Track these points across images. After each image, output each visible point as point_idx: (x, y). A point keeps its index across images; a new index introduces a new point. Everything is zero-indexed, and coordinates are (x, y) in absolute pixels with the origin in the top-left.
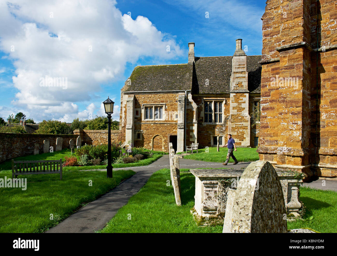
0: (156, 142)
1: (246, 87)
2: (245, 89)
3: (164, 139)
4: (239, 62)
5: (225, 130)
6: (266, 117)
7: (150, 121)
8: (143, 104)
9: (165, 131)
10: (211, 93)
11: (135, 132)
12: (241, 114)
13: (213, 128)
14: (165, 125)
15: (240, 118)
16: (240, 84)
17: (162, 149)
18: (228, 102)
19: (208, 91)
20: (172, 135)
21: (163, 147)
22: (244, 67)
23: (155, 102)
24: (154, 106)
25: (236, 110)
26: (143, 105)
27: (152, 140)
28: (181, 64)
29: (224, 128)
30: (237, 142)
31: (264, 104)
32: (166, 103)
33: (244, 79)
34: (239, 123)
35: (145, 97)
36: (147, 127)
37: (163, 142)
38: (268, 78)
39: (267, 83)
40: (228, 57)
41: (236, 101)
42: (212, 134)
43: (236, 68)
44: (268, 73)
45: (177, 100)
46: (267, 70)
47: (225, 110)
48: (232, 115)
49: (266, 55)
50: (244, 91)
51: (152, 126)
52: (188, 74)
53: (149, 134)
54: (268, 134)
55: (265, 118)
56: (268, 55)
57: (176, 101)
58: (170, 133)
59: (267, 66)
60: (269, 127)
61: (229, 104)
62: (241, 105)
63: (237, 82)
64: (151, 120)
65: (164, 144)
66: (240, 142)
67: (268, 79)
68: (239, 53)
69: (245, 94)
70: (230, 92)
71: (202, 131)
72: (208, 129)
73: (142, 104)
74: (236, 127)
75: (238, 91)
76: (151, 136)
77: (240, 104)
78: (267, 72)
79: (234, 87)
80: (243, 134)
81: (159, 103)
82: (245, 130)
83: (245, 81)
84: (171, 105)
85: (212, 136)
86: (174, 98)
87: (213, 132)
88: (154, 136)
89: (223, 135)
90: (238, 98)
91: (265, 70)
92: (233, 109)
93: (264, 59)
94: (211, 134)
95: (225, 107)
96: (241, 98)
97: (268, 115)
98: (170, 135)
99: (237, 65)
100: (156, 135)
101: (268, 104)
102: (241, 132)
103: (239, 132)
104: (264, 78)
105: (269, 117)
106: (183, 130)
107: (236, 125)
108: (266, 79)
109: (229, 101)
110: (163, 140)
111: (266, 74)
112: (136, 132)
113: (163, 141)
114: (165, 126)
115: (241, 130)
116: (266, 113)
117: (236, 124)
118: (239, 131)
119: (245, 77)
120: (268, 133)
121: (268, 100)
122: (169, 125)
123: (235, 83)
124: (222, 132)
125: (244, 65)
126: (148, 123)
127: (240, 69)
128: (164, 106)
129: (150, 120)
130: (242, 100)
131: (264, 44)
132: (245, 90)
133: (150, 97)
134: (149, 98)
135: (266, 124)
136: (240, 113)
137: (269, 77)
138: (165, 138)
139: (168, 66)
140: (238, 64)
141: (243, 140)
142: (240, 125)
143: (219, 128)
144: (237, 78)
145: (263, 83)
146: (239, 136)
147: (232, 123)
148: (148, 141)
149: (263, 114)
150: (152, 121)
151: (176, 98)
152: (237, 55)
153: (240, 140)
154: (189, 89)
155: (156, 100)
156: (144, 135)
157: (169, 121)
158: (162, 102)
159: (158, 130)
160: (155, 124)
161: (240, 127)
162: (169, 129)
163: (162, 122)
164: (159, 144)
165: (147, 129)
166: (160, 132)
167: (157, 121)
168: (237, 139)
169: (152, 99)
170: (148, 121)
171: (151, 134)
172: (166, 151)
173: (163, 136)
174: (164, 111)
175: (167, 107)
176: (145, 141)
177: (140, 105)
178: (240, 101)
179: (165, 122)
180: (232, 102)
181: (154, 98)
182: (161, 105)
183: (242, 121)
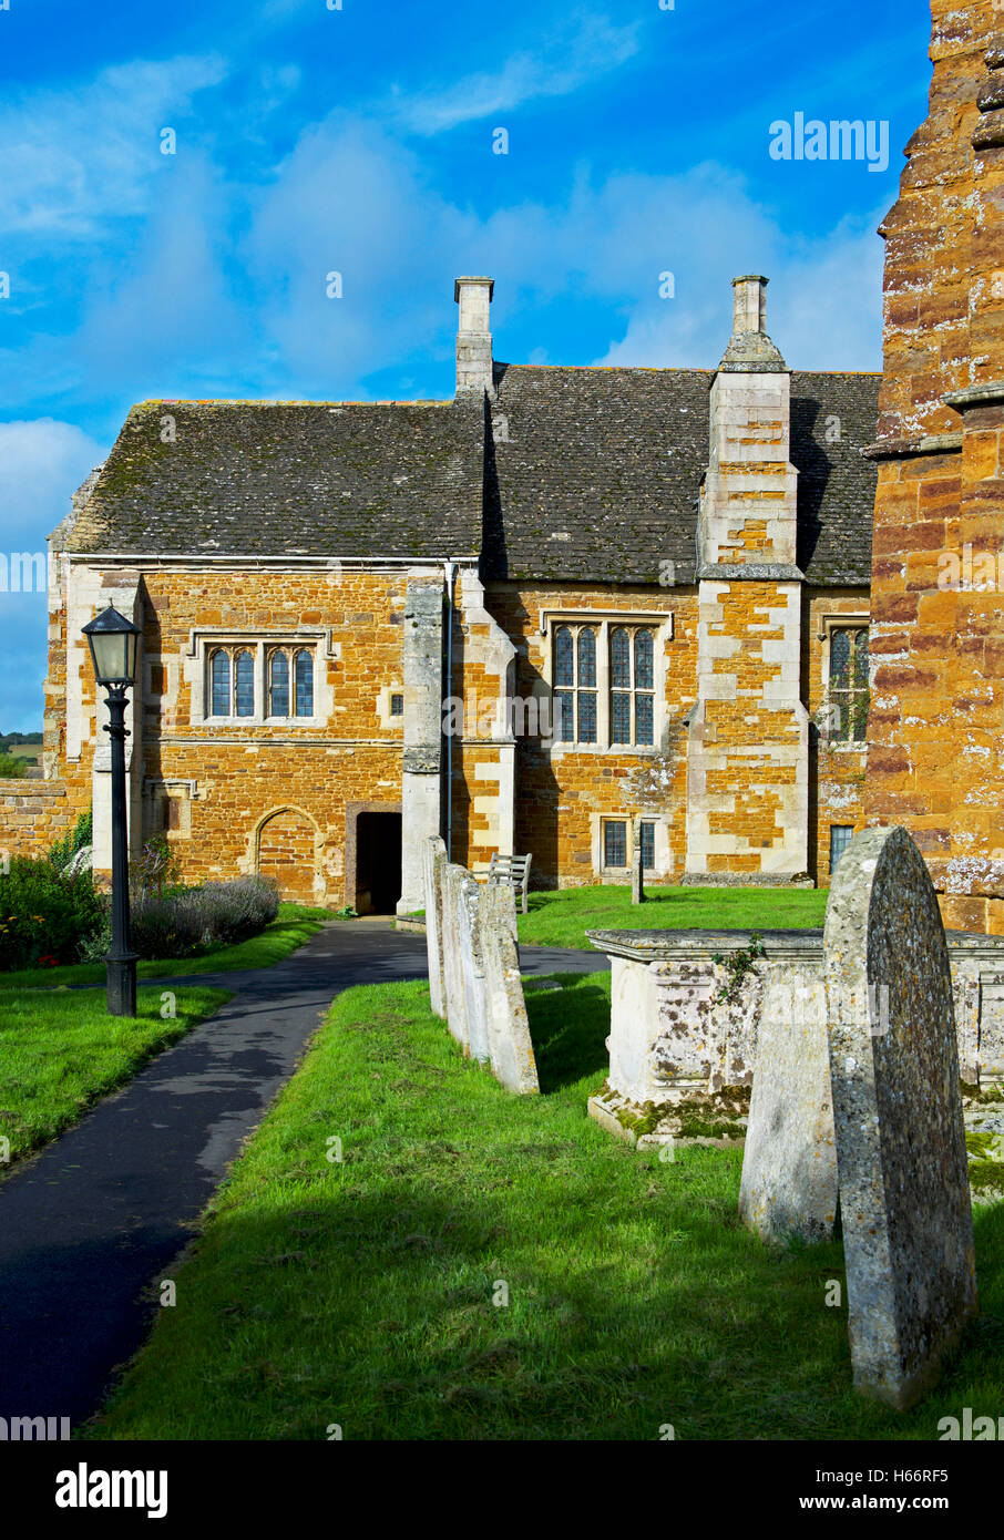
0: (276, 850)
1: (787, 553)
2: (780, 559)
3: (324, 831)
4: (749, 408)
5: (668, 788)
6: (895, 718)
7: (239, 729)
8: (198, 630)
9: (327, 786)
10: (589, 577)
11: (148, 792)
12: (761, 698)
13: (602, 776)
14: (330, 751)
15: (756, 719)
16: (753, 533)
17: (311, 887)
18: (689, 632)
19: (571, 566)
20: (372, 809)
21: (316, 877)
22: (778, 434)
23: (263, 619)
24: (260, 641)
25: (731, 678)
26: (195, 634)
27: (251, 836)
28: (414, 403)
29: (664, 773)
30: (740, 852)
31: (888, 657)
32: (336, 629)
33: (778, 503)
34: (750, 751)
35: (204, 587)
36: (221, 766)
37: (317, 851)
38: (905, 528)
39: (899, 552)
40: (687, 377)
41: (734, 628)
42: (598, 805)
43: (730, 441)
44: (907, 503)
45: (397, 612)
46: (901, 492)
47: (672, 673)
48: (711, 705)
49: (898, 414)
50: (775, 574)
51: (251, 759)
52: (457, 460)
53: (231, 805)
54: (905, 800)
55: (889, 724)
56: (908, 419)
57: (394, 619)
58: (355, 799)
59: (903, 472)
60: (907, 768)
61: (693, 639)
62: (758, 647)
63: (734, 521)
64: (244, 722)
66: (756, 851)
67: (904, 535)
68: (749, 356)
69: (781, 590)
70: (701, 576)
71: (542, 792)
72: (575, 778)
73: (192, 631)
74: (730, 769)
75: (743, 573)
76: (243, 813)
77: (752, 643)
78: (904, 498)
79: (720, 547)
80: (771, 811)
81: (294, 625)
82: (779, 790)
83: (783, 514)
84: (364, 639)
85: (595, 818)
86: (382, 599)
87: (601, 799)
88: (266, 813)
89: (656, 816)
90: (740, 613)
91: (892, 488)
92: (715, 671)
93: (890, 436)
94: (589, 809)
95: (668, 659)
96: (758, 611)
97: (902, 710)
98: (356, 811)
99: (739, 426)
100: (272, 810)
101: (904, 655)
102: (760, 797)
103: (745, 798)
104: (886, 531)
105: (910, 719)
106: (436, 781)
107: (729, 757)
108: (898, 535)
109: (694, 627)
110: (319, 838)
111: (897, 512)
112: (153, 790)
113: (316, 844)
114: (330, 756)
115: (759, 789)
116: (894, 698)
117: (732, 752)
118: (749, 793)
119: (779, 495)
120: (906, 793)
121: (903, 637)
122: (350, 751)
123: (726, 526)
124: (653, 797)
125: (777, 424)
126: (226, 738)
127: (756, 447)
128: (322, 643)
129: (239, 724)
130: (764, 619)
131: (892, 360)
132: (783, 565)
133: (239, 592)
134: (233, 597)
135: (895, 750)
136: (757, 693)
137: (910, 526)
138: (331, 828)
139: (339, 411)
140: (741, 417)
141: (766, 844)
142: (753, 758)
143: (637, 773)
144: (735, 497)
145: (882, 551)
146: (744, 819)
147: (711, 751)
148: (227, 843)
149: (881, 704)
150: (253, 730)
151: (395, 601)
152: (739, 368)
153: (752, 844)
154: (466, 552)
155: (273, 609)
156: (204, 809)
157: (353, 733)
158: (312, 619)
159: (285, 779)
160: (269, 748)
161: (751, 768)
162: (355, 778)
163: (308, 737)
164: (291, 858)
165: (225, 777)
166: (297, 792)
167: (278, 730)
168: (734, 837)
169: (248, 600)
170: (227, 728)
171: (246, 804)
172: (334, 898)
173: (316, 816)
174: (325, 674)
175: (337, 647)
176: (207, 844)
177: (178, 632)
178: (752, 628)
179: (328, 733)
180: (711, 633)
181: (264, 595)
182: (304, 635)
183: (766, 738)
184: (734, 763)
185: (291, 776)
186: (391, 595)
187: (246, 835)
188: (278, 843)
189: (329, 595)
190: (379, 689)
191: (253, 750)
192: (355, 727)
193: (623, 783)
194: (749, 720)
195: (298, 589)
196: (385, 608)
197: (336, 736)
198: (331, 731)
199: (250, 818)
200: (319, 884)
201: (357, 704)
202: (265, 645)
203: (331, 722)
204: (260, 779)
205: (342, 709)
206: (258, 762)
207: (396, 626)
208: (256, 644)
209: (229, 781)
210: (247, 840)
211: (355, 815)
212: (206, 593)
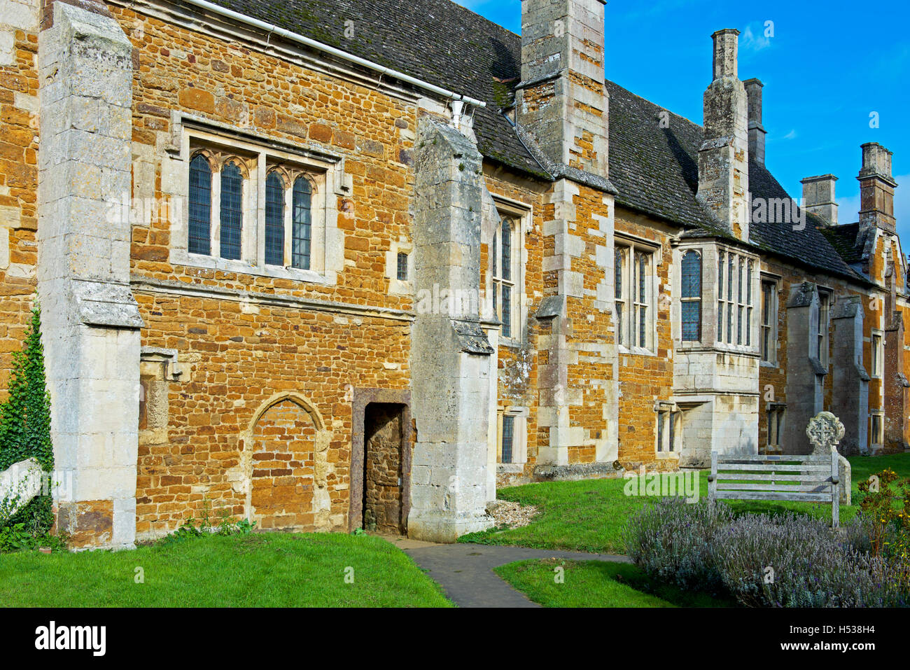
0: (270, 456)
3: (329, 428)
5: (528, 380)
9: (334, 366)
14: (338, 320)
15: (593, 318)
16: (586, 143)
17: (312, 506)
18: (537, 229)
20: (381, 399)
21: (319, 492)
23: (267, 121)
24: (264, 152)
25: (580, 278)
26: (181, 120)
27: (246, 436)
30: (585, 443)
32: (347, 155)
33: (599, 121)
34: (591, 347)
36: (211, 329)
37: (322, 457)
43: (575, 51)
45: (406, 149)
48: (570, 301)
50: (599, 184)
51: (247, 322)
53: (222, 390)
57: (404, 158)
58: (363, 385)
61: (540, 235)
62: (593, 252)
63: (578, 128)
65: (331, 469)
66: (593, 442)
69: (604, 200)
70: (562, 174)
73: (178, 114)
74: (581, 363)
76: (237, 404)
77: (591, 247)
79: (571, 151)
80: (600, 404)
81: (302, 137)
82: (605, 385)
83: (602, 132)
84: (375, 176)
86: (392, 128)
88: (265, 403)
89: (520, 408)
92: (572, 269)
95: (527, 252)
98: (365, 401)
99: (580, 41)
100: (272, 398)
102: (595, 391)
103: (588, 392)
107: (581, 353)
109: (541, 224)
110: (323, 437)
113: (318, 447)
114: (337, 326)
115: (595, 383)
117: (582, 348)
118: (591, 387)
119: (600, 113)
122: (358, 321)
123: (573, 132)
124: (519, 389)
125: (599, 47)
127: (587, 63)
128: (334, 171)
129: (233, 270)
132: (602, 179)
133: (237, 73)
134: (229, 78)
138: (337, 423)
141: (599, 436)
142: (591, 354)
143: (509, 365)
144: (579, 106)
146: (586, 413)
147: (571, 346)
148: (215, 449)
151: (405, 133)
153: (592, 435)
155: (278, 110)
156: (185, 396)
157: (362, 297)
158: (321, 134)
159: (288, 355)
160: (271, 309)
161: (591, 364)
162: (361, 357)
163: (316, 298)
164: (289, 467)
165: (212, 347)
166: (301, 373)
167: (282, 284)
168: (582, 428)
169: (249, 88)
170: (219, 272)
171: (240, 390)
172: (339, 519)
173: (321, 406)
174: (334, 215)
175: (349, 181)
176: (188, 450)
177: (155, 111)
178: (591, 232)
179: (336, 295)
180: (571, 231)
181: (268, 87)
182: (316, 155)
183: (599, 337)
184: (583, 359)
185: (294, 350)
186: (401, 126)
187: (241, 436)
188: (272, 446)
189: (339, 108)
190: (388, 244)
191: (248, 308)
192: (364, 290)
195: (307, 90)
196: (394, 141)
197: (344, 300)
198: (339, 292)
199: (245, 410)
200: (322, 500)
201: (365, 259)
202: (270, 159)
203: (340, 280)
204: (260, 353)
205: (351, 263)
206: (256, 327)
207: (404, 166)
208: (255, 155)
209: (219, 354)
210: (242, 442)
211: (364, 406)
212: (192, 59)
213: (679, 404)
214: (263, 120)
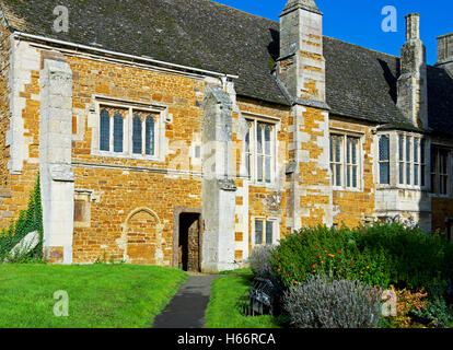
0: (135, 234)
1: (323, 97)
2: (321, 100)
3: (162, 223)
4: (309, 27)
5: (280, 204)
8: (96, 95)
9: (164, 196)
12: (317, 163)
13: (255, 197)
14: (166, 176)
15: (316, 173)
16: (312, 86)
17: (155, 256)
18: (285, 129)
20: (187, 211)
21: (158, 250)
22: (318, 42)
24: (131, 107)
25: (307, 153)
26: (95, 98)
27: (124, 225)
29: (278, 197)
32: (170, 105)
33: (318, 73)
34: (315, 188)
35: (100, 70)
36: (108, 181)
37: (159, 235)
41: (308, 129)
42: (254, 212)
43: (303, 41)
45: (199, 100)
48: (301, 164)
50: (320, 105)
51: (124, 178)
53: (113, 206)
57: (197, 104)
58: (178, 204)
61: (286, 132)
62: (316, 140)
63: (306, 79)
64: (117, 155)
65: (163, 241)
68: (307, 4)
69: (323, 113)
70: (295, 102)
73: (93, 95)
74: (308, 195)
75: (310, 103)
76: (120, 212)
77: (314, 137)
79: (301, 90)
81: (149, 100)
82: (324, 206)
83: (321, 79)
84: (184, 113)
85: (253, 218)
86: (192, 92)
87: (255, 209)
88: (132, 212)
89: (276, 218)
90: (310, 122)
92: (303, 149)
96: (316, 122)
98: (180, 212)
99: (307, 35)
100: (135, 210)
102: (318, 209)
103: (313, 210)
107: (308, 190)
109: (286, 127)
110: (160, 227)
113: (158, 231)
114: (166, 179)
115: (317, 206)
117: (308, 188)
118: (314, 208)
119: (320, 70)
123: (303, 81)
124: (275, 209)
125: (318, 37)
127: (312, 46)
128: (163, 113)
130: (317, 126)
132: (322, 102)
133: (119, 76)
134: (116, 79)
136: (316, 160)
138: (166, 221)
140: (307, 31)
142: (315, 191)
143: (269, 197)
144: (306, 67)
147: (301, 187)
148: (110, 230)
150: (126, 160)
152: (306, 8)
155: (138, 89)
156: (98, 208)
158: (157, 98)
159: (143, 191)
160: (135, 172)
161: (315, 196)
162: (178, 192)
163: (155, 167)
164: (144, 239)
165: (109, 189)
166: (149, 199)
167: (140, 162)
169: (124, 81)
171: (121, 206)
172: (167, 263)
173: (158, 213)
174: (164, 131)
175: (171, 116)
176: (99, 231)
177: (84, 95)
178: (314, 130)
179: (165, 165)
180: (301, 130)
181: (133, 80)
182: (155, 106)
183: (319, 182)
184: (309, 193)
185: (146, 189)
186: (196, 90)
187: (122, 225)
188: (136, 230)
189: (166, 85)
190: (190, 142)
191: (126, 173)
192: (178, 163)
193: (264, 201)
194: (314, 173)
195: (151, 80)
196: (193, 97)
199: (124, 214)
200: (159, 254)
202: (134, 110)
203: (167, 159)
204: (130, 191)
206: (128, 180)
207: (198, 107)
208: (127, 109)
209: (112, 191)
210: (122, 228)
211: (179, 214)
212: (100, 73)
213: (379, 218)
214: (131, 94)
